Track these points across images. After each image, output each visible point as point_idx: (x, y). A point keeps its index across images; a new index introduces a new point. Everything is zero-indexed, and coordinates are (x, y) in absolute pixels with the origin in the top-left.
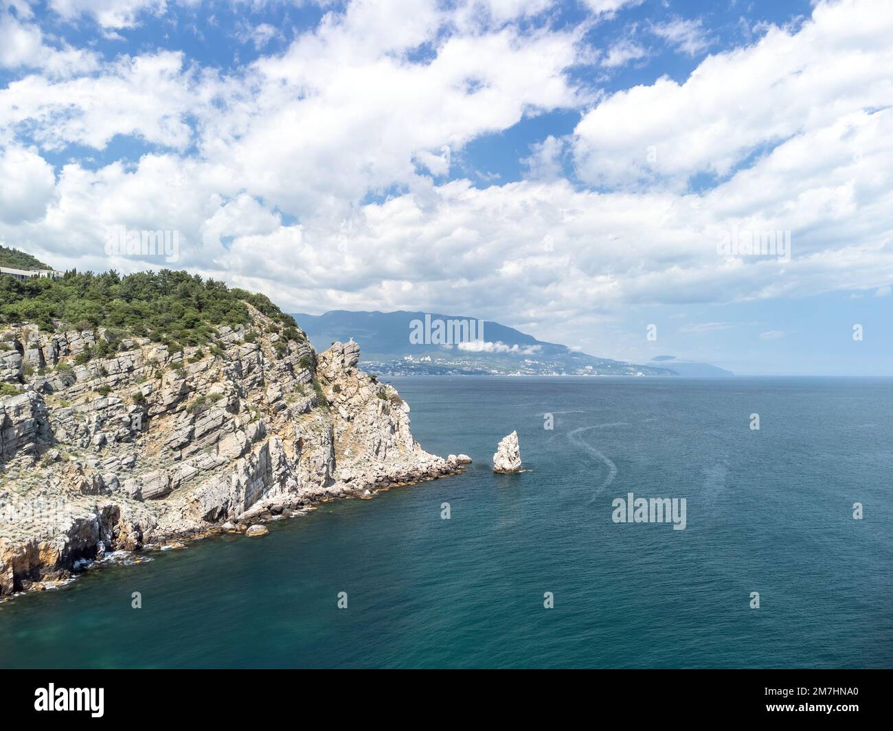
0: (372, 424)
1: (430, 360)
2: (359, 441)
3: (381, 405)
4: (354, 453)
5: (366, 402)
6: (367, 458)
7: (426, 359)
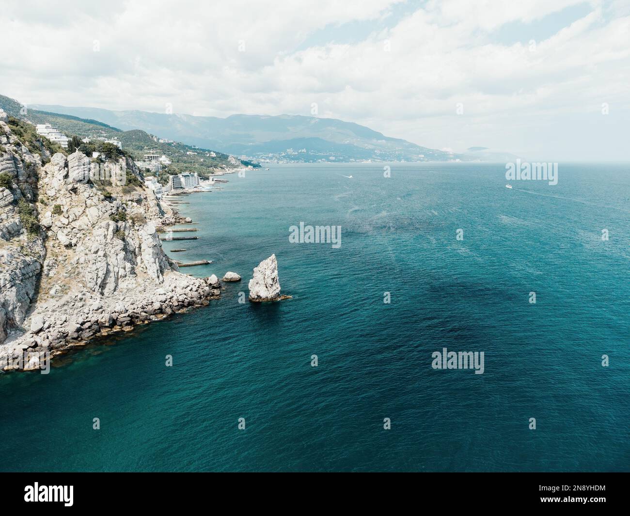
0: (96, 252)
1: (305, 151)
2: (79, 273)
3: (111, 228)
4: (65, 289)
5: (93, 225)
6: (80, 296)
7: (303, 151)
